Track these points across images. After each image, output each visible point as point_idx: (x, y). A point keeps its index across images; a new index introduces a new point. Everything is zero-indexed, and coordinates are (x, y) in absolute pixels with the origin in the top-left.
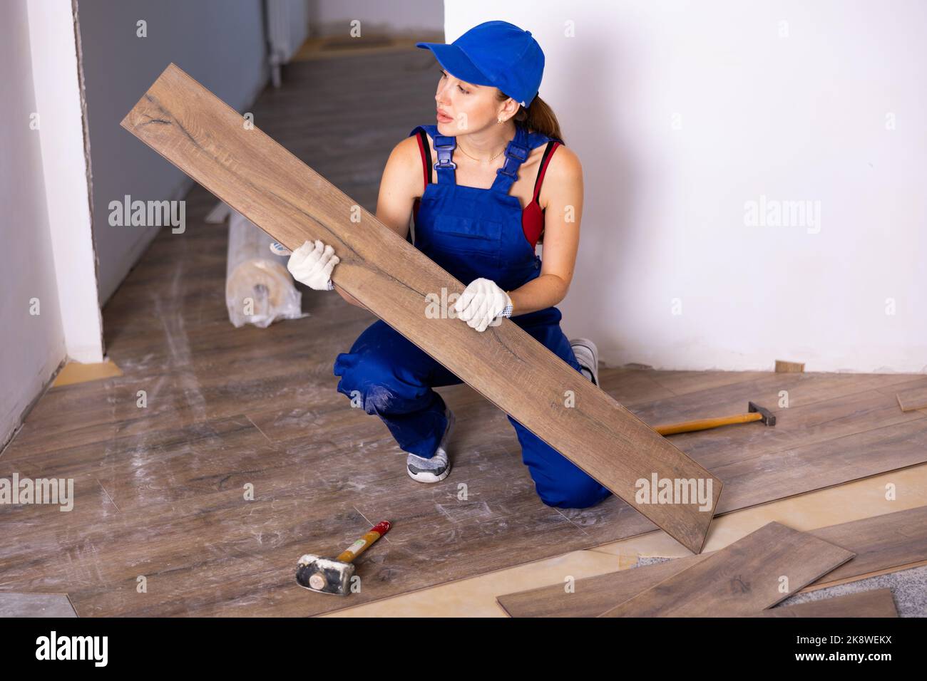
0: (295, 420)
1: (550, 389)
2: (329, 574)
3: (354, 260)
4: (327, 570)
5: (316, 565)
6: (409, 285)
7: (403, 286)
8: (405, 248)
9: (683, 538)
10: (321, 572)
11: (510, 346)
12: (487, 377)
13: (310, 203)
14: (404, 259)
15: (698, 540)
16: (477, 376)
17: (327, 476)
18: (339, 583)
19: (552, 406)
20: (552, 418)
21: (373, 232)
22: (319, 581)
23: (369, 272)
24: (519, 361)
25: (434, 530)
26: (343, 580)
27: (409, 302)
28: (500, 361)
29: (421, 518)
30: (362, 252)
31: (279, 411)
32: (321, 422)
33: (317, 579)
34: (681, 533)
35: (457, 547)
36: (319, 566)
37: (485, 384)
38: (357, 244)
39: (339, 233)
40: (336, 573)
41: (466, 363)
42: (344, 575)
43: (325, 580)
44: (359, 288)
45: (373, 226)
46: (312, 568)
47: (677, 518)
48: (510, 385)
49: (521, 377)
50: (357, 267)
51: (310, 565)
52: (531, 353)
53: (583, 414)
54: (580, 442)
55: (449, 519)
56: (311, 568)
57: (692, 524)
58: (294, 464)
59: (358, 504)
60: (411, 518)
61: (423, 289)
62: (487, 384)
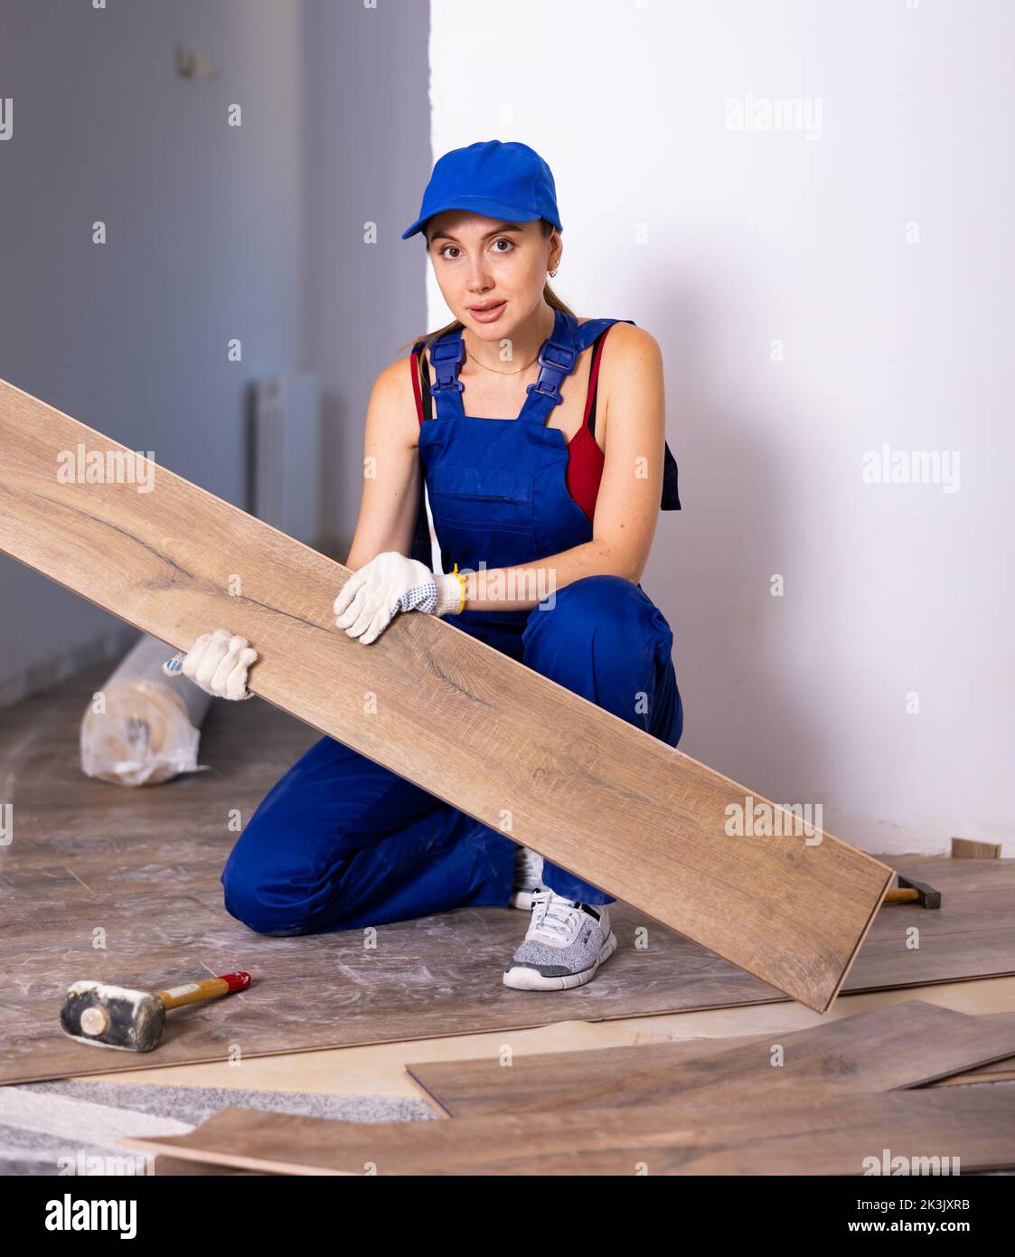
0: (145, 875)
1: (535, 746)
2: (115, 1007)
3: (173, 581)
4: (112, 1002)
5: (96, 994)
6: (274, 605)
7: (263, 608)
8: (274, 545)
9: (791, 984)
10: (102, 1005)
11: (461, 681)
12: (409, 742)
13: (104, 500)
14: (269, 563)
15: (823, 984)
16: (388, 744)
17: (171, 931)
18: (131, 1023)
19: (534, 776)
20: (532, 797)
21: (217, 528)
22: (95, 1019)
23: (201, 595)
24: (476, 704)
25: (326, 991)
26: (137, 1018)
27: (271, 634)
28: (438, 711)
29: (308, 978)
30: (192, 565)
31: (122, 866)
32: (184, 878)
33: (93, 1015)
34: (787, 974)
35: (358, 1010)
36: (101, 995)
37: (402, 755)
38: (183, 552)
39: (151, 540)
40: (127, 1006)
41: (370, 723)
42: (140, 1010)
43: (108, 1017)
44: (178, 626)
45: (217, 516)
46: (88, 999)
47: (781, 948)
48: (453, 748)
49: (477, 733)
50: (177, 591)
51: (86, 994)
52: (503, 688)
53: (598, 782)
54: (586, 832)
55: (356, 981)
56: (86, 999)
57: (814, 956)
58: (124, 917)
59: (208, 960)
60: (294, 977)
61: (301, 608)
62: (406, 754)
